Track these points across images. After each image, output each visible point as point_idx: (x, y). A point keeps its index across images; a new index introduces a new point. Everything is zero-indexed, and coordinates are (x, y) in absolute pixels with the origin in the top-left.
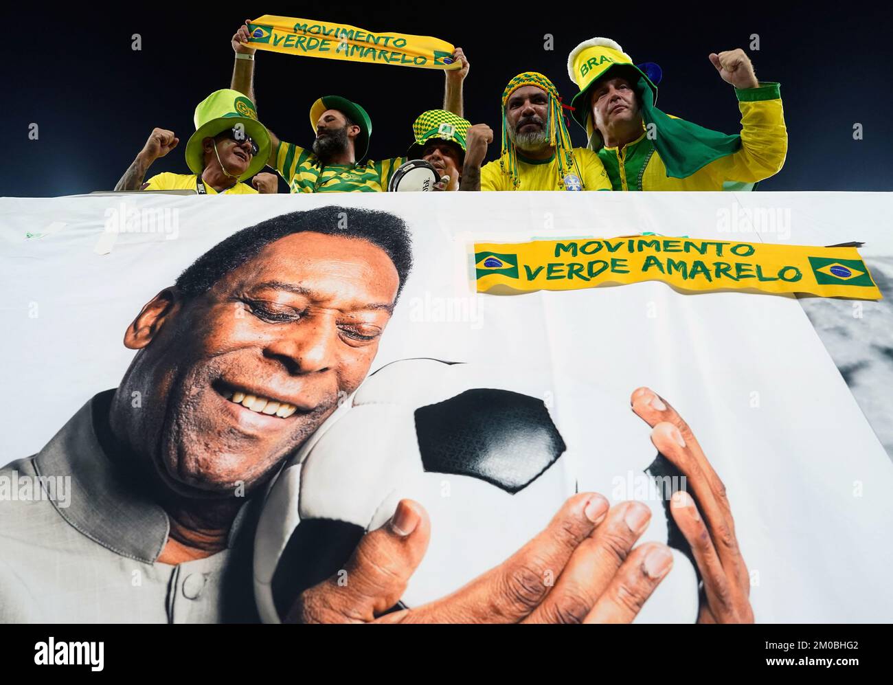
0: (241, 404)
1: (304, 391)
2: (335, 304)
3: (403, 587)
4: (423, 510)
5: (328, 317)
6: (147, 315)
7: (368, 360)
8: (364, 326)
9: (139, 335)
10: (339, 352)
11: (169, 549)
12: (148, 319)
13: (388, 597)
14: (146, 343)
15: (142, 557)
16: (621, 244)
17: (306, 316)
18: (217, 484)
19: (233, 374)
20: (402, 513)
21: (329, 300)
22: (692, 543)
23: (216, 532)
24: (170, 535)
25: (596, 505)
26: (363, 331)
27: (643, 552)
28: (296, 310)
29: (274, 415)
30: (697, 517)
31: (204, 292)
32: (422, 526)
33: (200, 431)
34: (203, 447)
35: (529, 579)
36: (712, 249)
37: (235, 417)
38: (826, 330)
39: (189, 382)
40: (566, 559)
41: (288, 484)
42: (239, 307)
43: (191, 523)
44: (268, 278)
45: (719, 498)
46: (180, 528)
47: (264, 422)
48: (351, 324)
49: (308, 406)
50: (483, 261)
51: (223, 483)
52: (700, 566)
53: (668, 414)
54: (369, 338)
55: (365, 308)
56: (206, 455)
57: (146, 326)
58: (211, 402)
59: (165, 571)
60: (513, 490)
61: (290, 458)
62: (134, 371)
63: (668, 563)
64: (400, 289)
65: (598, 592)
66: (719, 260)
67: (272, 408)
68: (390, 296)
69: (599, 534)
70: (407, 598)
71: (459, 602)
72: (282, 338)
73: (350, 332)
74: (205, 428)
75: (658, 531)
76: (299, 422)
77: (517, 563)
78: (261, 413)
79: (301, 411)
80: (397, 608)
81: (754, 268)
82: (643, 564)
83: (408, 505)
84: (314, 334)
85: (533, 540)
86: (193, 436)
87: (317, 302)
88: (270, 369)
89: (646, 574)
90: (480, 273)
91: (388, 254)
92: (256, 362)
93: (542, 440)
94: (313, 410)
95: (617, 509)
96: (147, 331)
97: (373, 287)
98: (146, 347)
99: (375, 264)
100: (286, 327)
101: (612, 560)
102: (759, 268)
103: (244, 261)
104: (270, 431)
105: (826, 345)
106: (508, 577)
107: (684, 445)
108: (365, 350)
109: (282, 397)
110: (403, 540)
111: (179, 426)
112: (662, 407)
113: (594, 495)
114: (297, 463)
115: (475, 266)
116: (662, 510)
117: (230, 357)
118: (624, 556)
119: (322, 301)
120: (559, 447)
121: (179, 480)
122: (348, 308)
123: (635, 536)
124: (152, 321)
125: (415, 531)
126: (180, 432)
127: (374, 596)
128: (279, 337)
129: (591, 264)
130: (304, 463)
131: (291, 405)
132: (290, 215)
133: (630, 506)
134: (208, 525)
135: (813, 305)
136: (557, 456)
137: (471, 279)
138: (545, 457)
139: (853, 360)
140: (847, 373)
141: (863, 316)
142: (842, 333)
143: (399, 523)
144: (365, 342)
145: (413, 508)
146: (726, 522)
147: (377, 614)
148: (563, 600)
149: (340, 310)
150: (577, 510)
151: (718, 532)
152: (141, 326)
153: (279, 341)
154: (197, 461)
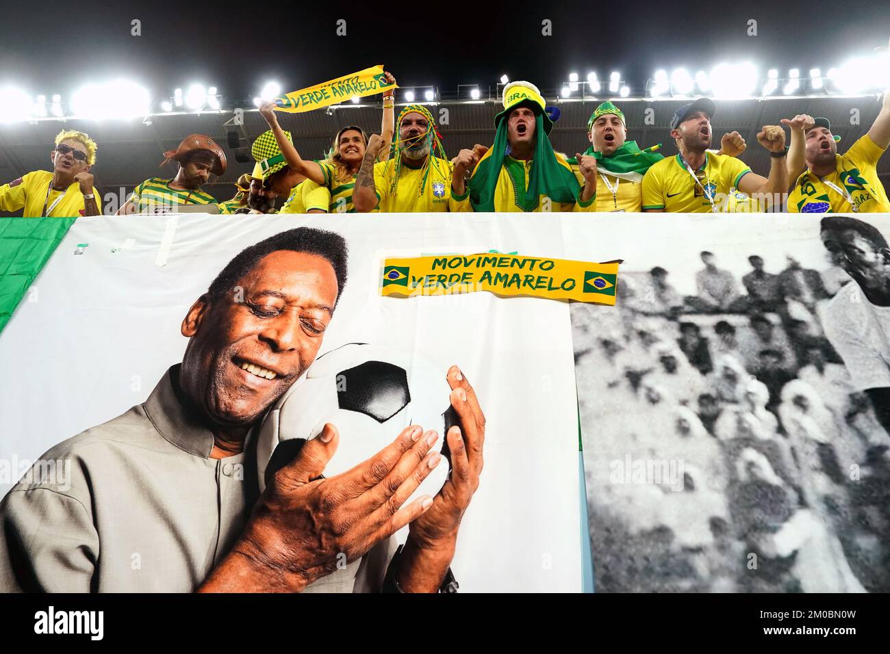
0: (246, 370)
1: (281, 363)
2: (299, 303)
3: (323, 468)
4: (336, 429)
5: (295, 312)
6: (193, 313)
7: (316, 348)
8: (316, 322)
9: (189, 326)
10: (300, 338)
11: (215, 451)
12: (194, 316)
13: (316, 472)
14: (194, 332)
15: (202, 455)
16: (474, 260)
17: (283, 312)
18: (236, 417)
19: (242, 352)
20: (326, 430)
21: (296, 301)
23: (238, 443)
24: (215, 444)
25: (417, 432)
26: (314, 325)
27: (430, 456)
28: (277, 308)
29: (265, 378)
30: (460, 438)
31: (224, 295)
32: (335, 438)
33: (226, 387)
34: (228, 396)
35: (382, 466)
36: (528, 264)
37: (243, 378)
38: (577, 327)
39: (220, 359)
40: (398, 458)
41: (272, 418)
42: (245, 310)
43: (224, 438)
44: (262, 289)
45: (480, 427)
46: (219, 440)
47: (259, 381)
48: (308, 318)
49: (283, 374)
50: (388, 274)
51: (240, 416)
53: (463, 382)
54: (318, 332)
55: (316, 307)
57: (193, 320)
58: (231, 369)
59: (213, 462)
60: (382, 421)
61: (273, 405)
62: (189, 352)
63: (438, 461)
64: (338, 298)
65: (408, 474)
66: (530, 273)
67: (263, 373)
68: (332, 301)
69: (415, 447)
71: (349, 476)
72: (269, 327)
73: (307, 324)
74: (229, 385)
75: (438, 446)
76: (278, 383)
77: (378, 458)
78: (257, 376)
79: (279, 376)
80: (320, 477)
81: (548, 280)
82: (428, 462)
83: (329, 426)
84: (286, 325)
85: (387, 447)
86: (223, 390)
87: (289, 302)
88: (262, 348)
89: (428, 467)
90: (386, 283)
91: (333, 265)
92: (254, 343)
93: (401, 394)
94: (286, 376)
95: (426, 434)
96: (193, 324)
97: (322, 290)
98: (195, 335)
99: (324, 274)
100: (271, 321)
101: (417, 459)
102: (552, 279)
103: (247, 271)
104: (263, 387)
105: (574, 337)
106: (372, 465)
107: (465, 400)
108: (315, 340)
109: (269, 366)
110: (325, 445)
111: (215, 385)
112: (460, 378)
113: (418, 427)
114: (277, 409)
115: (383, 277)
116: (443, 436)
117: (241, 342)
118: (422, 457)
119: (292, 302)
120: (408, 399)
121: (217, 414)
122: (306, 306)
123: (429, 448)
124: (196, 317)
125: (331, 441)
126: (216, 388)
127: (309, 471)
128: (267, 327)
129: (452, 276)
130: (281, 410)
131: (274, 372)
132: (276, 236)
133: (431, 433)
134: (232, 438)
135: (576, 309)
136: (406, 405)
137: (380, 286)
138: (400, 404)
139: (584, 348)
140: (577, 357)
141: (601, 318)
142: (585, 329)
143: (324, 436)
144: (315, 334)
145: (332, 428)
146: (480, 440)
147: (311, 480)
148: (393, 477)
149: (302, 308)
150: (408, 434)
151: (472, 444)
152: (190, 320)
153: (267, 330)
154: (225, 404)
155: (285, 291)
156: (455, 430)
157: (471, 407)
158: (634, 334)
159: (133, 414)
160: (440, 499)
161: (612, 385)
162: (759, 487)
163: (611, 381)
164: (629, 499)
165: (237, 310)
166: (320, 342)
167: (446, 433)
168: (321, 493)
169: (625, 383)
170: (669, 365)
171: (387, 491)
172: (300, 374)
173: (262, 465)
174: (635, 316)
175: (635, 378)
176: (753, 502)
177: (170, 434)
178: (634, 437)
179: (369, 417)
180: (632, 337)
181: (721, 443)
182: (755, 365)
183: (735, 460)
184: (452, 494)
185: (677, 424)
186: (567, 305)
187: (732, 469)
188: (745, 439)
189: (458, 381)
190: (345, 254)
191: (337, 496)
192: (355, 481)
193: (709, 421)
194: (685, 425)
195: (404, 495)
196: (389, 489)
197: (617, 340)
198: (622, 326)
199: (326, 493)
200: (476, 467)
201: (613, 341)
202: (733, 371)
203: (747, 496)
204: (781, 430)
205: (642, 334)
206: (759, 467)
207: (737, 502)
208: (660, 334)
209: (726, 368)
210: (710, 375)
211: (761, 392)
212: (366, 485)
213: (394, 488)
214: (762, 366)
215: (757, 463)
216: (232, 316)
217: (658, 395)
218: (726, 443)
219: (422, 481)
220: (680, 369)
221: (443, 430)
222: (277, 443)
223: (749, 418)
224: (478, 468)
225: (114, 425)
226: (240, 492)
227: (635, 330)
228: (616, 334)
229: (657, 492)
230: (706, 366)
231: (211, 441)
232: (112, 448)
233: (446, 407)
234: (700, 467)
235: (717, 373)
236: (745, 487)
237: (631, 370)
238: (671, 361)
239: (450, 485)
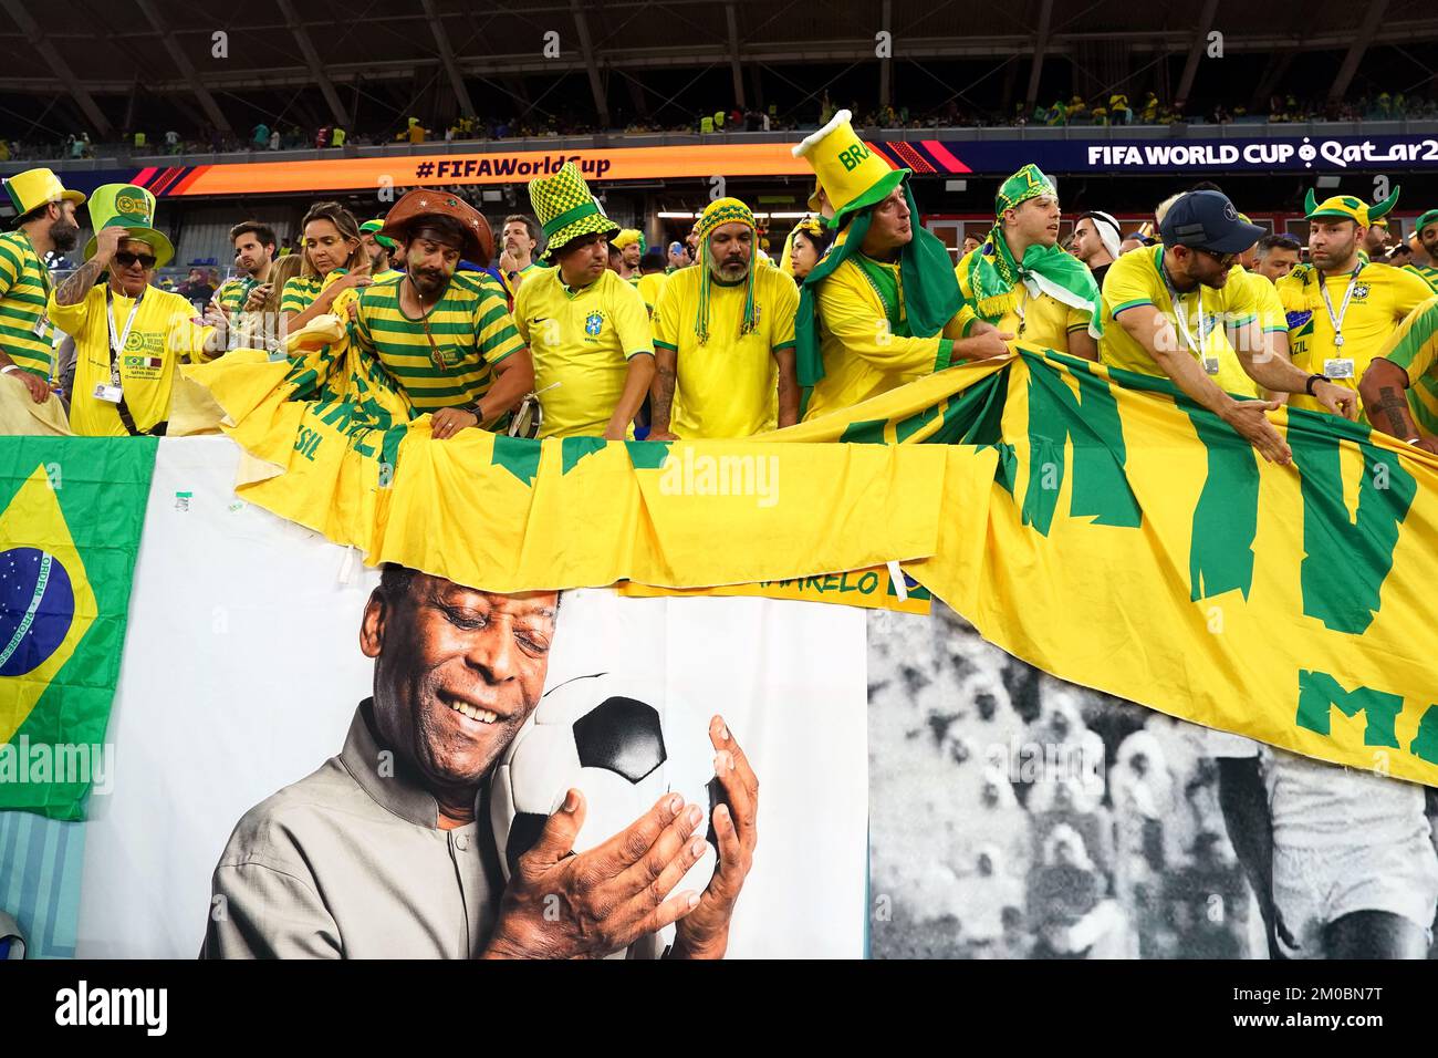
0: (458, 710)
1: (499, 700)
2: (509, 608)
3: (572, 842)
4: (582, 794)
5: (506, 622)
6: (370, 619)
7: (542, 675)
8: (536, 634)
9: (370, 641)
10: (519, 661)
11: (441, 820)
12: (372, 625)
13: (565, 849)
14: (378, 651)
15: (428, 825)
17: (489, 622)
18: (458, 777)
19: (449, 684)
20: (570, 797)
21: (504, 604)
22: (719, 837)
23: (467, 810)
24: (440, 812)
25: (678, 801)
26: (534, 639)
27: (694, 840)
28: (482, 615)
29: (483, 721)
30: (729, 818)
31: (405, 590)
32: (582, 804)
33: (438, 735)
34: (443, 748)
35: (639, 840)
37: (458, 723)
38: (874, 647)
39: (422, 693)
40: (657, 834)
41: (503, 778)
42: (438, 614)
43: (451, 804)
45: (752, 794)
46: (445, 807)
47: (477, 727)
48: (524, 631)
49: (505, 715)
51: (462, 775)
52: (721, 850)
53: (729, 741)
54: (541, 651)
55: (533, 612)
56: (446, 754)
57: (373, 632)
58: (439, 708)
59: (444, 834)
62: (379, 679)
63: (703, 850)
65: (670, 859)
67: (480, 715)
68: (552, 601)
69: (676, 823)
70: (575, 848)
71: (603, 851)
72: (476, 646)
73: (525, 640)
74: (441, 732)
76: (501, 727)
77: (633, 829)
78: (474, 719)
79: (501, 718)
81: (841, 577)
82: (692, 848)
83: (572, 792)
84: (498, 642)
85: (643, 817)
86: (435, 739)
87: (496, 605)
88: (473, 679)
89: (692, 854)
92: (462, 671)
93: (655, 746)
94: (509, 718)
95: (687, 809)
96: (374, 638)
98: (381, 654)
100: (477, 635)
101: (680, 841)
104: (483, 735)
105: (869, 661)
106: (628, 838)
107: (732, 768)
108: (538, 663)
109: (486, 705)
110: (571, 815)
111: (424, 731)
112: (726, 737)
113: (677, 795)
114: (506, 764)
116: (708, 816)
117: (443, 668)
118: (685, 840)
119: (499, 604)
120: (663, 757)
121: (434, 773)
122: (521, 613)
123: (692, 829)
124: (376, 627)
125: (577, 808)
126: (426, 737)
127: (557, 849)
128: (474, 646)
130: (511, 765)
131: (493, 712)
133: (693, 808)
135: (875, 618)
136: (662, 762)
138: (655, 760)
139: (880, 680)
140: (871, 691)
141: (908, 632)
142: (884, 650)
143: (568, 805)
144: (538, 654)
145: (576, 794)
146: (752, 811)
147: (559, 860)
149: (515, 615)
150: (666, 805)
151: (743, 819)
152: (369, 632)
153: (475, 650)
154: (442, 759)
156: (722, 809)
157: (740, 776)
158: (947, 660)
159: (330, 769)
160: (708, 896)
161: (911, 735)
162: (1065, 872)
163: (911, 730)
164: (917, 884)
165: (427, 616)
166: (545, 666)
167: (711, 812)
168: (573, 872)
169: (928, 733)
170: (985, 707)
171: (648, 873)
172: (526, 714)
173: (502, 842)
174: (951, 632)
175: (940, 726)
176: (1054, 891)
177: (384, 800)
178: (930, 807)
179: (618, 776)
180: (943, 664)
181: (1032, 818)
182: (1095, 709)
183: (1044, 839)
184: (721, 887)
185: (983, 791)
186: (865, 611)
187: (1038, 849)
188: (1063, 811)
189: (726, 743)
191: (592, 875)
192: (611, 857)
193: (1022, 789)
194: (993, 792)
195: (667, 885)
196: (650, 871)
197: (924, 669)
198: (932, 645)
199: (579, 871)
200: (748, 843)
201: (918, 670)
202: (1065, 719)
203: (1049, 883)
204: (1107, 801)
205: (957, 660)
206: (1070, 848)
207: (1037, 890)
208: (979, 662)
209: (1057, 714)
210: (1032, 724)
212: (623, 861)
213: (656, 872)
214: (1103, 710)
215: (1069, 844)
216: (424, 624)
217: (966, 751)
218: (1038, 817)
219: (686, 870)
220: (998, 715)
221: (708, 809)
222: (514, 814)
223: (1073, 785)
224: (751, 844)
225: (313, 785)
226: (481, 873)
227: (950, 654)
228: (922, 660)
229: (948, 876)
230: (1032, 710)
231: (434, 808)
232: (320, 815)
233: (710, 778)
234: (1002, 847)
235: (1044, 721)
236: (1049, 873)
237: (937, 715)
238: (989, 702)
239: (718, 877)
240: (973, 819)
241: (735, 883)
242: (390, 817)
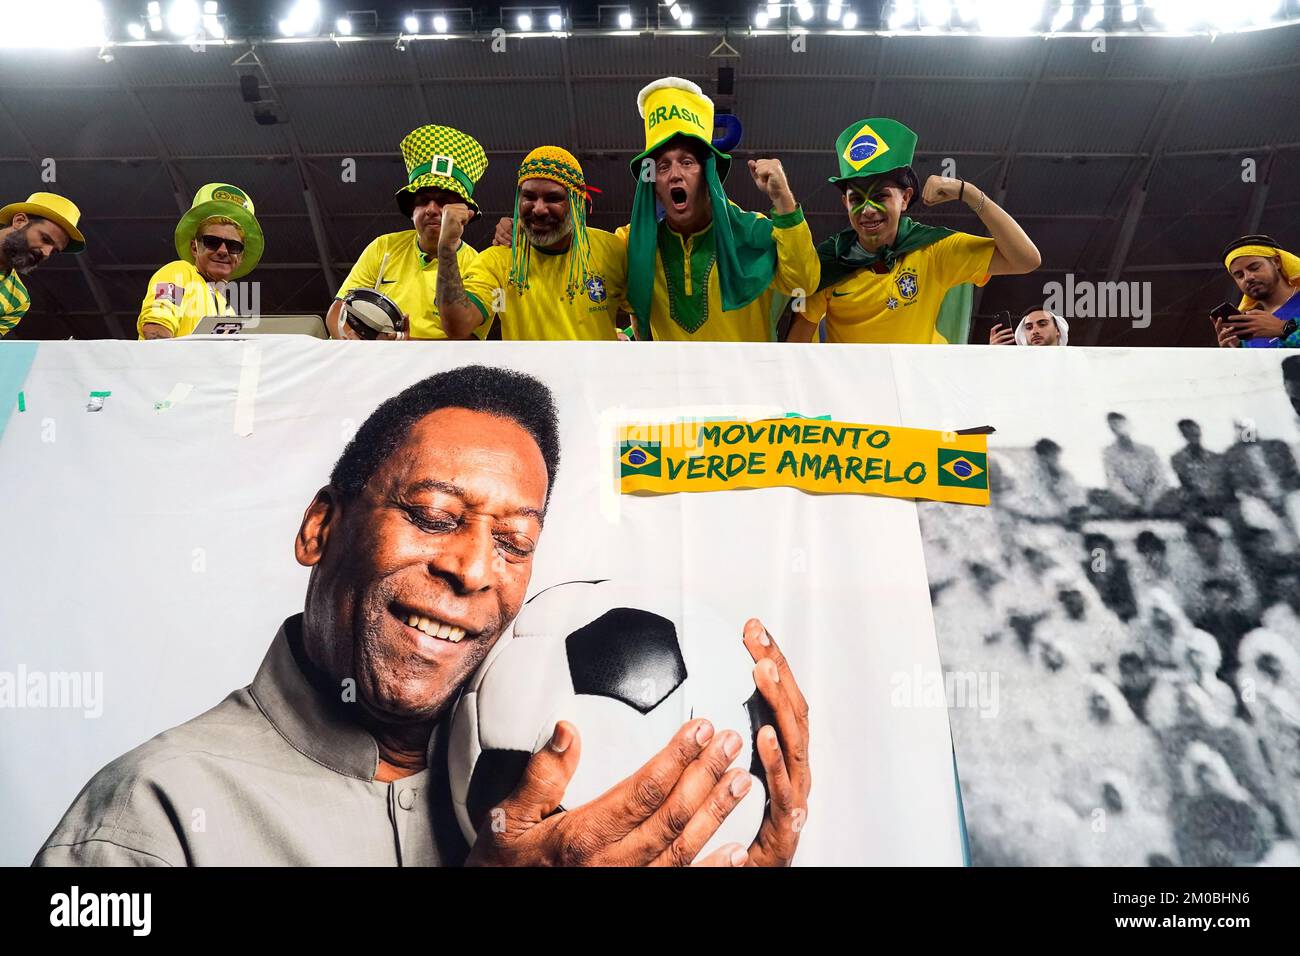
0: (416, 627)
1: (470, 613)
2: (489, 508)
3: (561, 794)
4: (575, 729)
5: (483, 523)
6: (311, 523)
7: (524, 581)
8: (518, 537)
9: (308, 547)
10: (496, 567)
11: (382, 769)
12: (313, 529)
13: (551, 803)
14: (316, 558)
15: (362, 776)
16: (763, 430)
17: (463, 524)
18: (410, 710)
19: (406, 596)
20: (559, 732)
21: (482, 504)
22: (767, 770)
23: (417, 753)
24: (380, 757)
25: (705, 729)
26: (516, 543)
27: (732, 775)
28: (453, 516)
29: (447, 640)
30: (776, 745)
31: (360, 491)
32: (574, 743)
33: (386, 658)
34: (391, 674)
35: (653, 788)
36: (850, 436)
37: (413, 642)
38: (931, 542)
39: (368, 606)
40: (679, 774)
41: (467, 711)
42: (397, 515)
43: (395, 746)
44: (421, 476)
45: (801, 720)
46: (387, 750)
47: (440, 646)
48: (505, 533)
49: (475, 630)
50: (628, 454)
51: (415, 708)
52: (770, 787)
53: (770, 649)
54: (524, 554)
55: (517, 513)
56: (396, 682)
57: (313, 537)
58: (390, 625)
59: (383, 787)
60: (645, 710)
61: (466, 685)
62: (314, 593)
63: (747, 787)
64: (549, 493)
65: (698, 804)
66: (853, 453)
67: (445, 632)
68: (540, 498)
69: (704, 756)
70: (565, 803)
72: (443, 551)
73: (505, 543)
74: (390, 654)
75: (744, 760)
76: (469, 646)
77: (644, 774)
78: (436, 637)
79: (470, 635)
80: (558, 810)
81: (883, 465)
82: (730, 785)
83: (563, 725)
84: (472, 547)
85: (657, 756)
86: (381, 663)
87: (472, 505)
88: (437, 589)
89: (731, 794)
90: (626, 471)
91: (536, 439)
92: (423, 580)
93: (670, 664)
94: (480, 634)
95: (719, 737)
96: (314, 543)
97: (525, 484)
98: (320, 562)
99: (523, 455)
100: (446, 539)
101: (711, 779)
102: (888, 463)
103: (393, 447)
104: (446, 656)
105: (927, 558)
106: (637, 786)
107: (777, 680)
108: (519, 567)
109: (453, 620)
110: (561, 756)
111: (367, 653)
112: (766, 642)
113: (704, 721)
114: (473, 691)
115: (620, 460)
117: (399, 575)
118: (719, 776)
119: (476, 505)
120: (682, 674)
121: (378, 706)
122: (501, 513)
123: (728, 761)
124: (317, 531)
125: (569, 748)
126: (369, 660)
127: (541, 802)
128: (441, 551)
129: (731, 458)
130: (479, 692)
131: (461, 628)
133: (729, 735)
134: (408, 747)
135: (927, 510)
136: (680, 682)
137: (616, 477)
138: (671, 681)
139: (944, 578)
140: (935, 591)
141: (967, 526)
142: (943, 545)
143: (557, 742)
144: (520, 558)
145: (567, 728)
146: (802, 740)
147: (544, 816)
148: (674, 806)
149: (495, 517)
150: (689, 734)
151: (793, 751)
152: (308, 537)
153: (442, 555)
154: (389, 688)
155: (460, 482)
156: (768, 732)
157: (785, 691)
158: (1017, 554)
159: (233, 705)
160: (758, 849)
161: (991, 640)
162: (1216, 805)
163: (989, 633)
164: (1030, 827)
165: (383, 517)
166: (529, 571)
167: (755, 737)
168: (562, 836)
169: (1010, 636)
170: (1073, 606)
171: (667, 830)
172: (502, 628)
174: (1016, 523)
175: (1023, 628)
176: (1208, 830)
177: (305, 743)
178: (1029, 725)
180: (1014, 558)
181: (1157, 735)
182: (1198, 605)
183: (1179, 761)
184: (773, 839)
185: (1090, 704)
186: (913, 505)
187: (1175, 776)
188: (1192, 727)
189: (762, 648)
190: (553, 418)
191: (588, 839)
192: (614, 813)
193: (1137, 697)
194: (1102, 705)
195: (696, 841)
196: (670, 826)
197: (993, 564)
198: (998, 539)
199: (570, 834)
200: (801, 785)
201: (987, 565)
202: (1167, 615)
203: (1200, 820)
205: (1030, 553)
206: (1213, 772)
207: (1186, 829)
208: (1056, 554)
209: (1157, 610)
210: (1132, 622)
211: (1208, 647)
212: (633, 819)
213: (678, 826)
214: (1208, 606)
215: (1210, 766)
216: (378, 526)
217: (1060, 655)
218: (1164, 735)
219: (724, 817)
220: (1089, 613)
221: (749, 733)
222: (480, 750)
223: (1193, 691)
224: (804, 787)
225: (205, 726)
227: (1020, 547)
228: (990, 554)
229: (1068, 815)
230: (1127, 606)
231: (373, 752)
232: (208, 767)
233: (749, 692)
234: (1129, 774)
235: (1144, 619)
236: (1195, 806)
237: (1017, 615)
238: (1075, 599)
239: (769, 824)
240: (1083, 740)
241: (788, 839)
242: (309, 766)
